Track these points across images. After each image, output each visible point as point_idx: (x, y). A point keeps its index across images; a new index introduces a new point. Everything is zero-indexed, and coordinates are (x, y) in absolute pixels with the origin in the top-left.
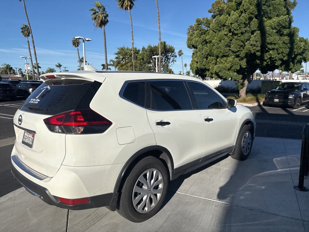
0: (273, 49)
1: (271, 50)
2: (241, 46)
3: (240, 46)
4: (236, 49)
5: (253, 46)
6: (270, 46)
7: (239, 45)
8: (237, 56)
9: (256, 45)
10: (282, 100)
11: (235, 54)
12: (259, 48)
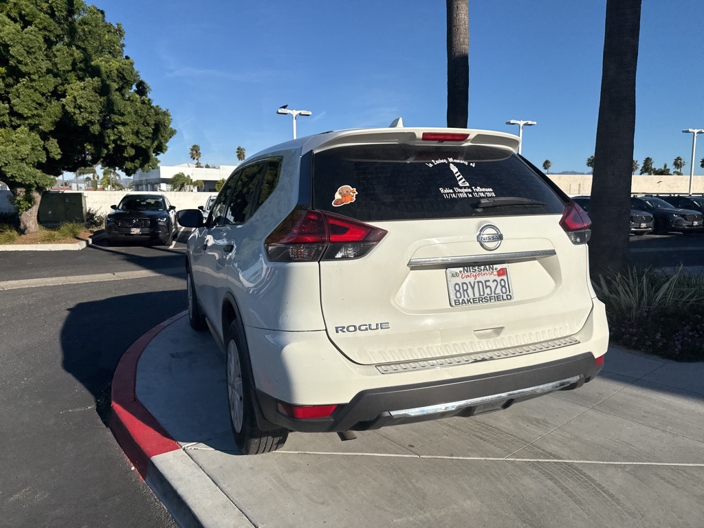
0: (124, 124)
1: (119, 124)
2: (40, 105)
3: (37, 103)
4: (26, 111)
5: (82, 110)
6: (116, 118)
7: (34, 101)
8: (32, 128)
9: (89, 110)
10: (147, 230)
11: (27, 122)
12: (96, 118)
